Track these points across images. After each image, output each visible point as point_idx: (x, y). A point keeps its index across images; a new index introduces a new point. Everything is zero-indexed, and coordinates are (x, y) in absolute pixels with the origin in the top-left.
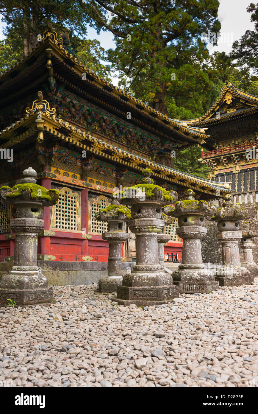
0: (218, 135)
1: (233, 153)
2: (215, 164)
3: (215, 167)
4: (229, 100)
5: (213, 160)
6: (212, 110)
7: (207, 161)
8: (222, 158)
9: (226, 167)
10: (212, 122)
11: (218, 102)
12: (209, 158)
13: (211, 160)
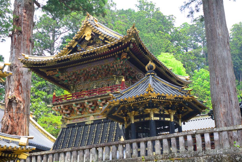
0: (75, 77)
1: (86, 99)
2: (68, 112)
3: (68, 116)
4: (88, 35)
5: (65, 107)
6: (69, 46)
7: (57, 107)
8: (74, 105)
9: (80, 116)
10: (62, 61)
11: (76, 38)
12: (60, 104)
13: (62, 106)
